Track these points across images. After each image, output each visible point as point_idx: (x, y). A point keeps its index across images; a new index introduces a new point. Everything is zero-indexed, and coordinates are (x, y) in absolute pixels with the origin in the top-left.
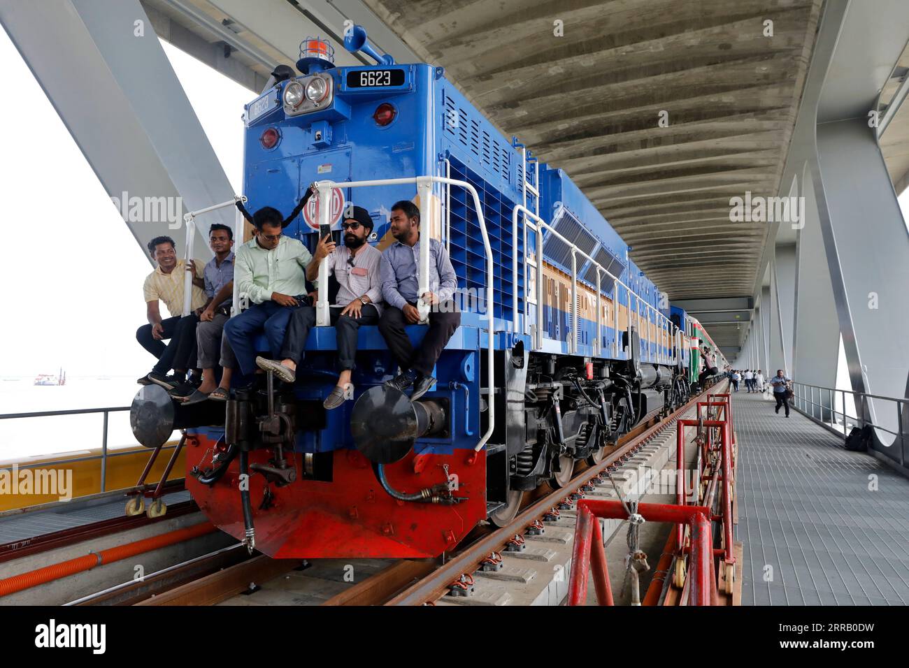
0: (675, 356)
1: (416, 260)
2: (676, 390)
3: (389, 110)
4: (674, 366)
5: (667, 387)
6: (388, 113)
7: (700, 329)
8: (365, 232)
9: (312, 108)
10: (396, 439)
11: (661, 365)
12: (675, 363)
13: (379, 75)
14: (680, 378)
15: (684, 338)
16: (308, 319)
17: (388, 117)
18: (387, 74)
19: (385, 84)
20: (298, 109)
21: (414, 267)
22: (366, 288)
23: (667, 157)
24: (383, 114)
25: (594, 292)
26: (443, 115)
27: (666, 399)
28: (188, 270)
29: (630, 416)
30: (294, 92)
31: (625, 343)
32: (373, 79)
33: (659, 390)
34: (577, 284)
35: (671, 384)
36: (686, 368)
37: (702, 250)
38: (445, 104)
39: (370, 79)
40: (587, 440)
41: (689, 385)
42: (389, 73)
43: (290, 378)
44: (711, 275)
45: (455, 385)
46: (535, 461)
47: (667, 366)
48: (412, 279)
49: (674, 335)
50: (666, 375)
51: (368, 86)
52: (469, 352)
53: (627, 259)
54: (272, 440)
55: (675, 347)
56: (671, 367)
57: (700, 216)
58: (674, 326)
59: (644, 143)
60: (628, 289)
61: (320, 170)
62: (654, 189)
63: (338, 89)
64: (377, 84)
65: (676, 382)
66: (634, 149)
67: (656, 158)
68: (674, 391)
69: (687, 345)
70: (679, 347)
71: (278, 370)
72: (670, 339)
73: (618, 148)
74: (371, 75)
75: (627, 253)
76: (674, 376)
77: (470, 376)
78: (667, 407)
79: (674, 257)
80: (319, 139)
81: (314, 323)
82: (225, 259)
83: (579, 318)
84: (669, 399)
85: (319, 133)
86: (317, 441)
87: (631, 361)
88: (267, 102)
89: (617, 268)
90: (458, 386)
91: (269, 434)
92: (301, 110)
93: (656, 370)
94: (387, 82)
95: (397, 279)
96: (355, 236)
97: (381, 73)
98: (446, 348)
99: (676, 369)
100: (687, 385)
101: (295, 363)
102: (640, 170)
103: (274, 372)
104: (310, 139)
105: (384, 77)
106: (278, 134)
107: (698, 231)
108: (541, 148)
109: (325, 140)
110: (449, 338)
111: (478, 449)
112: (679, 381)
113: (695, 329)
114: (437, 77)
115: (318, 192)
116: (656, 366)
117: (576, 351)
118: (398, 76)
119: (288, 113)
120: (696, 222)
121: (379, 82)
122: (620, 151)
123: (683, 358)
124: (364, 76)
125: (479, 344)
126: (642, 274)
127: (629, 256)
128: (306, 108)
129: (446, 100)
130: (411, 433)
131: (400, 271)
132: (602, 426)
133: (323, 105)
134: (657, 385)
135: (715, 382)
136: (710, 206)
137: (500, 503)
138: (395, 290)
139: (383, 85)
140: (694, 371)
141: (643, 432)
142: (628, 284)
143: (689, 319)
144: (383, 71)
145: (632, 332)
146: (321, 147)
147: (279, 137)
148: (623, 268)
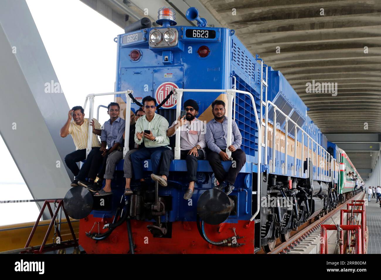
0: (330, 176)
1: (224, 130)
2: (330, 198)
3: (206, 49)
4: (329, 183)
5: (326, 196)
6: (205, 51)
7: (346, 157)
8: (195, 113)
9: (166, 45)
10: (220, 213)
11: (322, 181)
12: (330, 180)
13: (203, 32)
14: (332, 191)
15: (336, 163)
16: (171, 156)
17: (206, 53)
18: (207, 32)
19: (205, 37)
20: (158, 45)
21: (223, 133)
22: (197, 140)
23: (327, 36)
24: (203, 51)
25: (284, 134)
26: (232, 53)
27: (324, 205)
28: (91, 125)
29: (307, 212)
30: (156, 35)
31: (305, 168)
32: (200, 34)
33: (321, 197)
34: (288, 137)
35: (327, 194)
36: (336, 184)
37: (348, 99)
38: (233, 47)
39: (198, 34)
40: (287, 224)
41: (338, 195)
42: (208, 31)
43: (165, 184)
44: (354, 116)
45: (241, 190)
46: (267, 231)
47: (325, 182)
48: (222, 139)
49: (330, 162)
50: (325, 187)
51: (197, 37)
52: (248, 174)
53: (306, 115)
54: (157, 214)
55: (330, 170)
56: (327, 183)
57: (348, 76)
58: (330, 156)
59: (313, 26)
60: (308, 135)
61: (165, 76)
62: (317, 56)
63: (181, 38)
64: (201, 37)
65: (330, 193)
66: (305, 30)
67: (320, 36)
68: (329, 199)
69: (337, 169)
70: (332, 170)
71: (161, 180)
72: (328, 164)
73: (295, 28)
74: (199, 32)
75: (306, 112)
76: (329, 189)
77: (248, 185)
78: (325, 209)
79: (328, 103)
80: (167, 60)
81: (174, 158)
82: (116, 120)
83: (277, 152)
84: (326, 204)
85: (167, 57)
86: (168, 216)
87: (308, 179)
88: (137, 37)
89: (301, 122)
90: (242, 190)
91: (156, 211)
92: (159, 46)
93: (320, 184)
94: (207, 36)
95: (214, 138)
96: (191, 115)
97: (204, 31)
98: (240, 172)
99: (330, 184)
100: (336, 196)
101: (167, 177)
102: (308, 44)
103: (159, 181)
104: (161, 59)
105: (205, 33)
106: (140, 54)
107: (346, 86)
108: (241, 24)
109: (170, 61)
110: (242, 167)
111: (251, 220)
112: (333, 192)
113: (342, 157)
114: (231, 35)
115: (177, 93)
116: (319, 182)
117: (286, 173)
118: (212, 34)
119: (151, 46)
120: (345, 80)
121: (202, 36)
122: (296, 30)
123: (334, 177)
124: (195, 32)
125: (252, 170)
126: (312, 122)
127: (308, 114)
128: (162, 45)
129: (234, 45)
130: (228, 211)
131: (216, 134)
132: (294, 217)
133: (173, 45)
134: (319, 195)
135: (353, 194)
136: (355, 70)
137: (257, 248)
138: (214, 144)
139: (205, 38)
140: (341, 186)
141: (308, 226)
142: (306, 131)
143: (339, 150)
144: (205, 30)
145: (310, 161)
146: (167, 64)
147: (141, 55)
148: (304, 121)
